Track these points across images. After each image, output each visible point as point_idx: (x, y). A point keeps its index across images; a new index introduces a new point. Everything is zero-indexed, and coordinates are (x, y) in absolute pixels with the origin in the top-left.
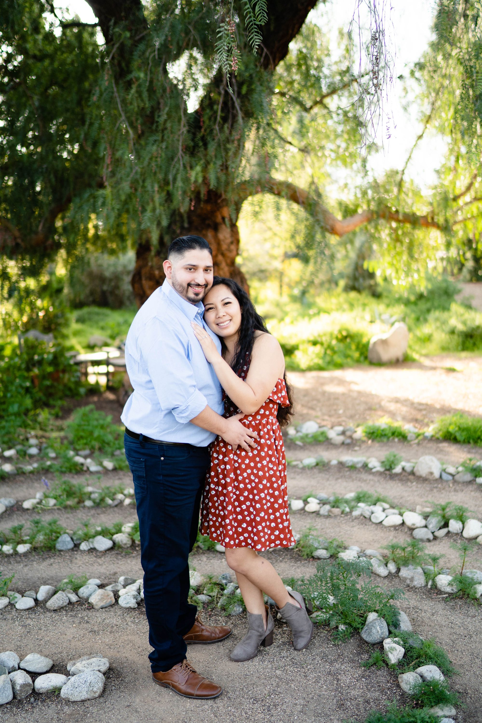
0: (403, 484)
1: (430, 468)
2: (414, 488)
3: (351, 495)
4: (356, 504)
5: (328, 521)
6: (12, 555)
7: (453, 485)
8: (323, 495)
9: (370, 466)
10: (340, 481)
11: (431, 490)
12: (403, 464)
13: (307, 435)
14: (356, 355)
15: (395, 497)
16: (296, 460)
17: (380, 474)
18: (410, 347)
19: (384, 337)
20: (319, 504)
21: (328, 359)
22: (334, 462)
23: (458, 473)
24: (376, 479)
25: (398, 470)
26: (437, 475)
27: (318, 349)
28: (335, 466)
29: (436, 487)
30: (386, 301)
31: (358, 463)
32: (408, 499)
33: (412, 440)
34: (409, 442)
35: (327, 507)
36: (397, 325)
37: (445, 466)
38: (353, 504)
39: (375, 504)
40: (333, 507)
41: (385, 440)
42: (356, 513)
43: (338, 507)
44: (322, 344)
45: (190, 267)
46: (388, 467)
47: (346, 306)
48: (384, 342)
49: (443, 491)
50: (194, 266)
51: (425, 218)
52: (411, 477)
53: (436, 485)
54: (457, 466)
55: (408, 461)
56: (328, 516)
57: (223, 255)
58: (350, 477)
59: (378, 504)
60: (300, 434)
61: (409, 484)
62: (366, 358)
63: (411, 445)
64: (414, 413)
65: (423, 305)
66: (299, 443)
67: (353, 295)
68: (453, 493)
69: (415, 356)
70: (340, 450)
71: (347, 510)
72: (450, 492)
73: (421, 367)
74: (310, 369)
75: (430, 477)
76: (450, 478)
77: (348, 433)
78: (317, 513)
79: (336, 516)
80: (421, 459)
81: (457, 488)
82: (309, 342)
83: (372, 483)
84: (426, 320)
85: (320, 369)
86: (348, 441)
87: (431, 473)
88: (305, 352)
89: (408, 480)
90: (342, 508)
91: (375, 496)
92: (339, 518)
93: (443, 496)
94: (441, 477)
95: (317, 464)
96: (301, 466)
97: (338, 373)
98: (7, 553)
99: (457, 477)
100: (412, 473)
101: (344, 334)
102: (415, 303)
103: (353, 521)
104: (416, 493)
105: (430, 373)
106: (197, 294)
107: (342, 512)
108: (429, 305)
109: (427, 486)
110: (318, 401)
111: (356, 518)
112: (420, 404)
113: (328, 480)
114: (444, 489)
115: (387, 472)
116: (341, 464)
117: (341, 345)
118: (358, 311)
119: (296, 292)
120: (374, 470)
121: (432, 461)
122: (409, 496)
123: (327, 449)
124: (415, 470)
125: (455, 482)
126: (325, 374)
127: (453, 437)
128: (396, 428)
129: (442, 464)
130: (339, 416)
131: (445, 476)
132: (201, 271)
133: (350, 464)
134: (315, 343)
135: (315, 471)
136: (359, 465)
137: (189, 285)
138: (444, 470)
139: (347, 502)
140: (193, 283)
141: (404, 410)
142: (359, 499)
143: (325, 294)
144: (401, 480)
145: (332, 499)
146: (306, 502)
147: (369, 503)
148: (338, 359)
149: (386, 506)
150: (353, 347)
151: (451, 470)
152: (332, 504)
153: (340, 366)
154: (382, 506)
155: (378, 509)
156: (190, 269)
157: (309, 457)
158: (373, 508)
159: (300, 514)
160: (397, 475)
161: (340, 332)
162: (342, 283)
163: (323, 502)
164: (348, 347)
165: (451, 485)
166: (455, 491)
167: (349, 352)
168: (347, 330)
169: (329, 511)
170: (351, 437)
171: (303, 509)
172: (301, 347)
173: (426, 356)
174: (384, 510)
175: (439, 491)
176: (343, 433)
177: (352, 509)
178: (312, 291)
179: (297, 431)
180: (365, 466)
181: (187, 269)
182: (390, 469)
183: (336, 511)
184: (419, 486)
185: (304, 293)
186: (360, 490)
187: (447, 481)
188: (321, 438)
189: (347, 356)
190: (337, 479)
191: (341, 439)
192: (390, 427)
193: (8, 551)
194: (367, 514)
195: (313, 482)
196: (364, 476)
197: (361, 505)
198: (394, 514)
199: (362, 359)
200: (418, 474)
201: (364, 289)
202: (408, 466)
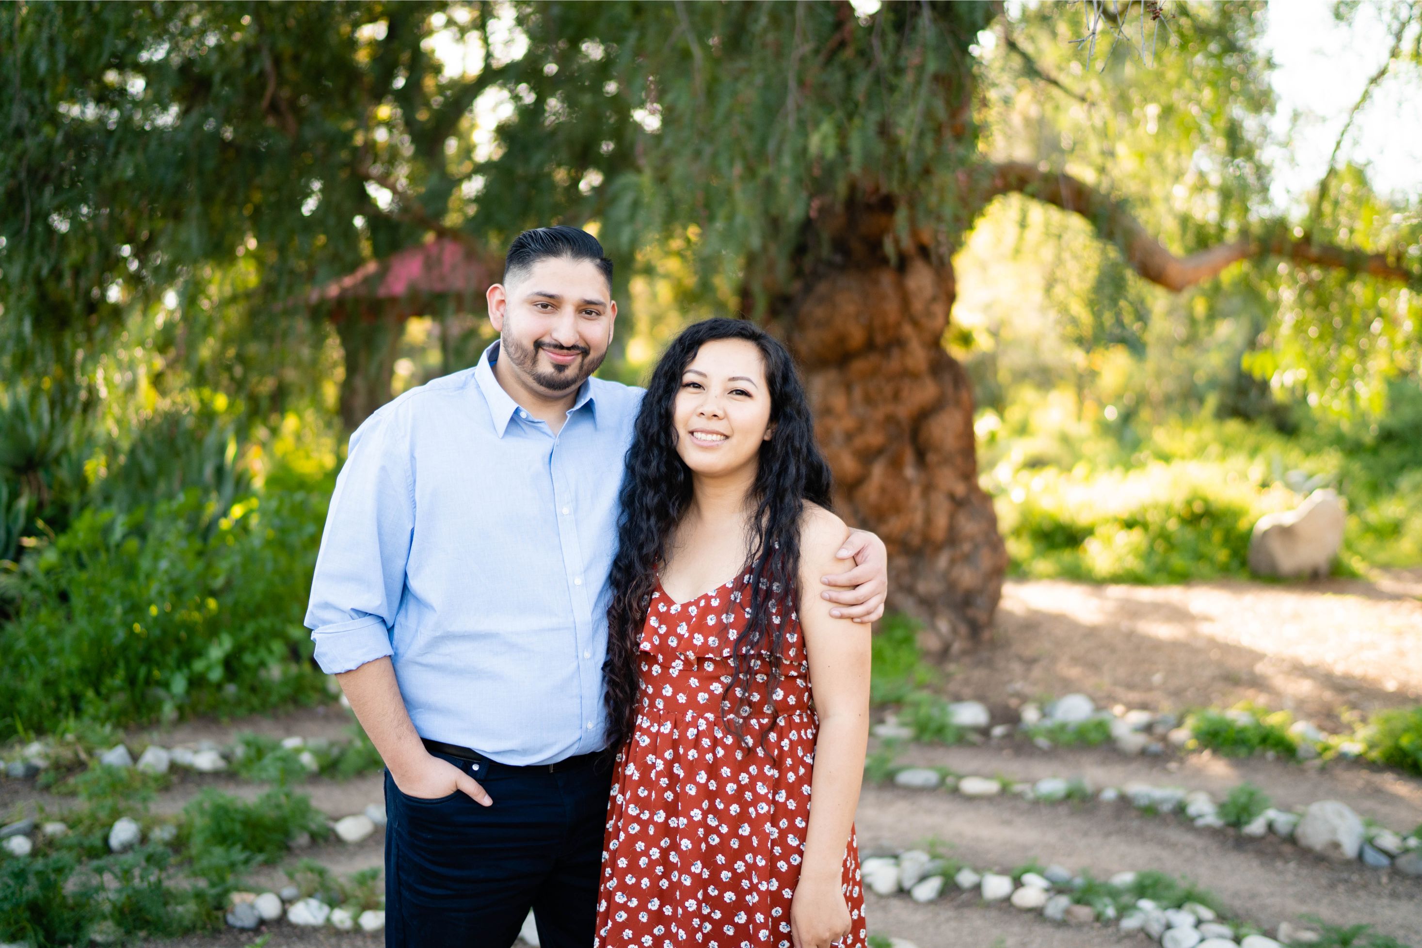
0: (1262, 864)
1: (1334, 831)
2: (1290, 877)
3: (1125, 878)
4: (1133, 900)
5: (1059, 935)
6: (347, 932)
7: (1391, 878)
8: (1061, 870)
9: (1192, 810)
10: (1113, 839)
11: (1332, 886)
12: (1272, 814)
13: (1063, 727)
14: (1222, 555)
15: (1236, 895)
16: (1025, 781)
17: (1212, 832)
18: (1349, 545)
19: (1288, 519)
20: (1047, 890)
21: (1156, 559)
22: (1109, 794)
23: (1406, 851)
24: (1200, 843)
25: (1256, 827)
26: (1350, 848)
27: (1136, 536)
28: (1109, 803)
29: (1346, 881)
30: (1307, 441)
31: (1163, 801)
32: (1268, 901)
33: (1307, 759)
34: (1299, 762)
35: (1063, 901)
36: (1319, 495)
37: (1374, 831)
38: (1126, 899)
39: (1179, 906)
40: (1078, 901)
41: (1243, 752)
42: (1130, 923)
43: (1088, 903)
44: (1145, 526)
45: (545, 300)
46: (1232, 818)
47: (1215, 449)
48: (1286, 532)
49: (1362, 893)
50: (551, 297)
51: (1380, 257)
52: (1287, 849)
53: (1345, 875)
54: (1405, 833)
55: (1286, 808)
56: (1062, 924)
57: (916, 323)
58: (1140, 833)
59: (1188, 906)
60: (1048, 723)
61: (1279, 864)
62: (1244, 563)
63: (1303, 771)
64: (1328, 695)
65: (1391, 455)
66: (1042, 742)
67: (1234, 426)
68: (1385, 901)
69: (1357, 564)
70: (1133, 766)
71: (1110, 912)
72: (1379, 896)
73: (1372, 592)
74: (1117, 579)
75: (1334, 855)
76: (1384, 861)
77: (1160, 730)
78: (1037, 913)
79: (1080, 926)
80: (1315, 808)
81: (1400, 889)
82: (1116, 520)
83: (1188, 853)
84: (1392, 489)
85: (1136, 580)
86: (1156, 747)
87: (1336, 845)
88: (1108, 542)
89: (1279, 855)
90: (1099, 906)
91: (1183, 885)
92: (1086, 929)
93: (1359, 904)
94: (1360, 856)
95: (1069, 796)
96: (1030, 795)
97: (1173, 594)
98: (339, 925)
99: (1402, 862)
100: (1291, 839)
101: (1198, 508)
102: (1375, 451)
103: (1119, 941)
104: (1291, 890)
105: (1385, 607)
106: (560, 368)
107: (1098, 918)
108: (1406, 455)
109: (1323, 877)
110: (1112, 650)
111: (1130, 935)
112: (1347, 677)
113: (1086, 834)
114: (1365, 886)
115: (1231, 831)
116: (1124, 802)
117: (1189, 534)
118: (1238, 461)
119: (1111, 414)
120: (1200, 822)
121: (1341, 815)
122: (1272, 894)
123: (1104, 762)
124: (1299, 831)
125: (1395, 872)
126: (1145, 594)
127: (1409, 760)
128: (1272, 727)
129: (1369, 824)
130: (1150, 689)
131: (1371, 856)
132: (568, 310)
133: (1143, 802)
134: (1130, 525)
135: (1063, 810)
136: (1166, 808)
137: (538, 345)
138: (1370, 841)
139: (1114, 894)
140: (547, 340)
141: (1305, 687)
142: (1142, 890)
143: (1173, 420)
144: (1260, 853)
145: (1079, 881)
146: (1018, 883)
147: (1165, 903)
148: (1178, 562)
149: (1206, 913)
150: (1217, 536)
151: (1389, 841)
152: (1077, 895)
153: (1184, 578)
154: (1194, 912)
155: (1183, 919)
156: (545, 306)
157: (1054, 776)
158: (1173, 915)
159: (1000, 909)
160: (1252, 839)
161: (1189, 503)
162: (1212, 401)
163: (1057, 888)
164: (1206, 537)
165: (1384, 880)
166: (1394, 895)
167: (1204, 549)
168: (1206, 501)
169: (1067, 912)
170: (1164, 739)
171: (1007, 899)
172: (1100, 531)
173: (1386, 567)
174: (1199, 923)
175: (1353, 890)
176: (1148, 728)
177: (1123, 911)
178: (1145, 414)
179: (1044, 715)
180: (1180, 810)
181: (534, 304)
182: (1237, 824)
183: (1084, 912)
184: (1304, 872)
185: (1127, 417)
186: (1154, 867)
187: (1375, 869)
188: (1094, 736)
189: (1199, 556)
190: (1108, 835)
191: (1138, 741)
192: (1258, 726)
193: (342, 922)
194: (1155, 929)
195: (1051, 837)
196: (1174, 834)
197: (1146, 904)
198: (1221, 937)
199: (1235, 564)
200: (1304, 842)
201: (1260, 413)
202: (1282, 820)
